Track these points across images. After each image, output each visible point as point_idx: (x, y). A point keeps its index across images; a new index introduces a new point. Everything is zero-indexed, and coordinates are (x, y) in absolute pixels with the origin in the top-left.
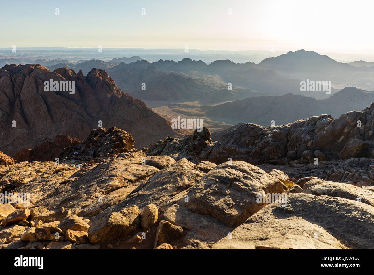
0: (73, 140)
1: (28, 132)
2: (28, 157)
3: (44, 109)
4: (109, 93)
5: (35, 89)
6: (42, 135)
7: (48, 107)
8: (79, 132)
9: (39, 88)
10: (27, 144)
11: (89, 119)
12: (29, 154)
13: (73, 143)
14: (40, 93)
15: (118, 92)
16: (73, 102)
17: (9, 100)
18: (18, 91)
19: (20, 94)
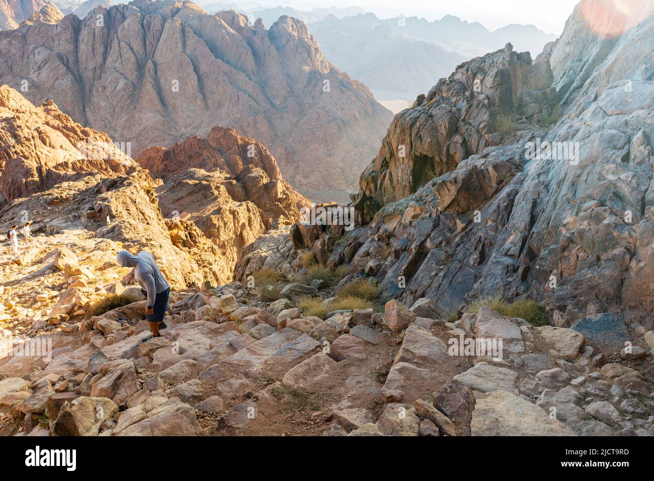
0: (241, 139)
1: (163, 119)
2: (160, 162)
3: (192, 83)
4: (307, 64)
5: (180, 45)
6: (186, 127)
7: (200, 79)
8: (248, 129)
9: (188, 43)
10: (161, 141)
11: (268, 109)
12: (162, 156)
13: (241, 144)
14: (187, 53)
15: (324, 65)
16: (243, 74)
17: (137, 61)
18: (153, 46)
19: (154, 52)
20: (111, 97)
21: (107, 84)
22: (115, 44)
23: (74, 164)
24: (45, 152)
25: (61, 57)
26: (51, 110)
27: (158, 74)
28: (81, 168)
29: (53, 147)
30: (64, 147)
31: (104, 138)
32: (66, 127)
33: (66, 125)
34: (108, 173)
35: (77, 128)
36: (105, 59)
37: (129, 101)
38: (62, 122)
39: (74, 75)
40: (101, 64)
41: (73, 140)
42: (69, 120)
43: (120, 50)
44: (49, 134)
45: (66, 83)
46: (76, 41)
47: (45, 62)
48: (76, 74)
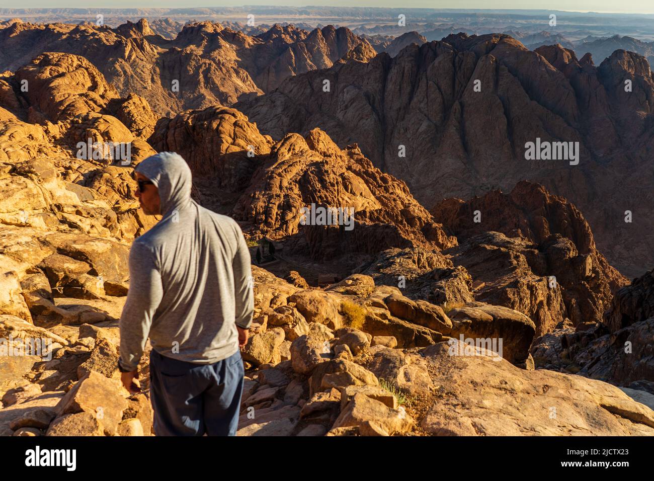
0: (550, 198)
1: (464, 167)
2: (455, 216)
3: (501, 127)
4: (644, 109)
5: (492, 84)
6: (487, 177)
7: (510, 124)
8: (561, 183)
9: (500, 83)
10: (458, 190)
12: (458, 210)
13: (549, 204)
14: (499, 93)
16: (561, 118)
17: (444, 102)
18: (462, 86)
19: (463, 92)
20: (412, 139)
21: (410, 126)
22: (423, 84)
23: (371, 213)
24: (346, 198)
25: (367, 96)
26: (354, 154)
27: (464, 116)
28: (378, 219)
29: (354, 194)
30: (363, 194)
31: (402, 186)
32: (366, 173)
33: (368, 171)
34: (405, 227)
35: (377, 174)
36: (411, 99)
37: (429, 145)
38: (363, 167)
39: (378, 115)
40: (407, 104)
41: (371, 187)
42: (370, 165)
43: (427, 89)
44: (352, 180)
45: (369, 123)
46: (384, 80)
47: (352, 101)
48: (380, 114)
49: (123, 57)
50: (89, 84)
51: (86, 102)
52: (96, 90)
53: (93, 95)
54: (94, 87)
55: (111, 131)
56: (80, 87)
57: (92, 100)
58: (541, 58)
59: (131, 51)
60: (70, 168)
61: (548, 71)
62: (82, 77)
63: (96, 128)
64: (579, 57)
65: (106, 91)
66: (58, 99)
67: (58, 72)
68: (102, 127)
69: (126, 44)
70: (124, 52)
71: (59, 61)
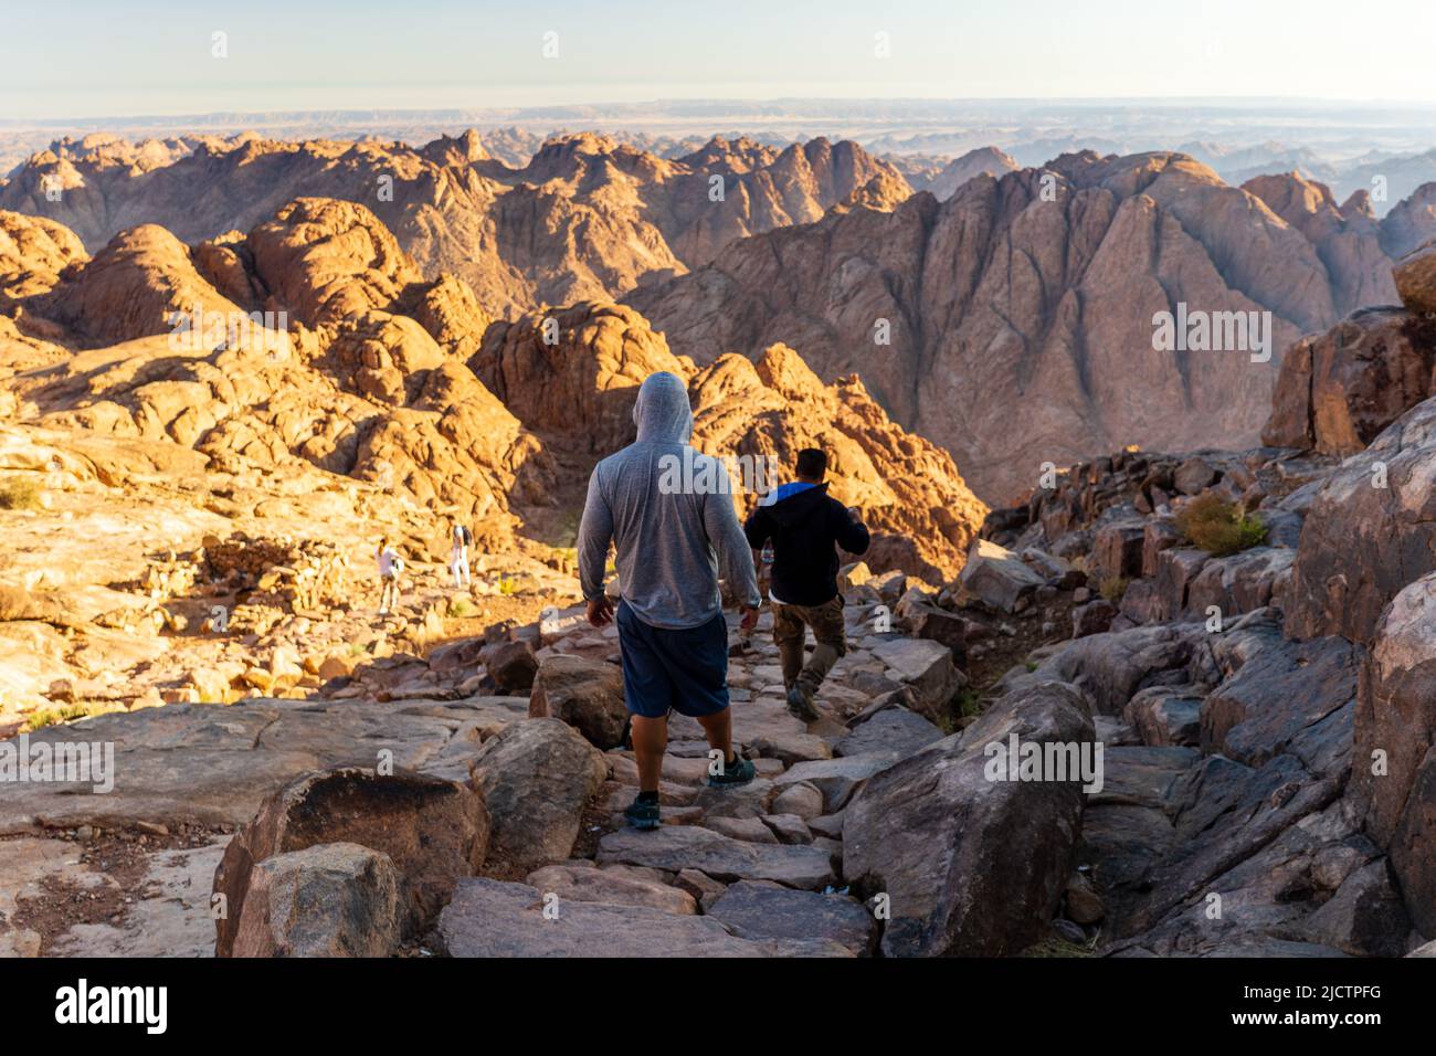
29: (842, 474)
30: (860, 475)
44: (838, 447)
49: (431, 202)
50: (371, 256)
51: (365, 289)
52: (383, 267)
53: (376, 275)
54: (378, 263)
55: (404, 346)
56: (356, 261)
57: (374, 285)
58: (1254, 202)
59: (447, 191)
60: (333, 411)
61: (1270, 230)
62: (359, 243)
63: (381, 340)
64: (1341, 199)
65: (399, 268)
66: (317, 284)
67: (319, 234)
68: (391, 338)
69: (439, 178)
70: (434, 192)
71: (321, 214)
